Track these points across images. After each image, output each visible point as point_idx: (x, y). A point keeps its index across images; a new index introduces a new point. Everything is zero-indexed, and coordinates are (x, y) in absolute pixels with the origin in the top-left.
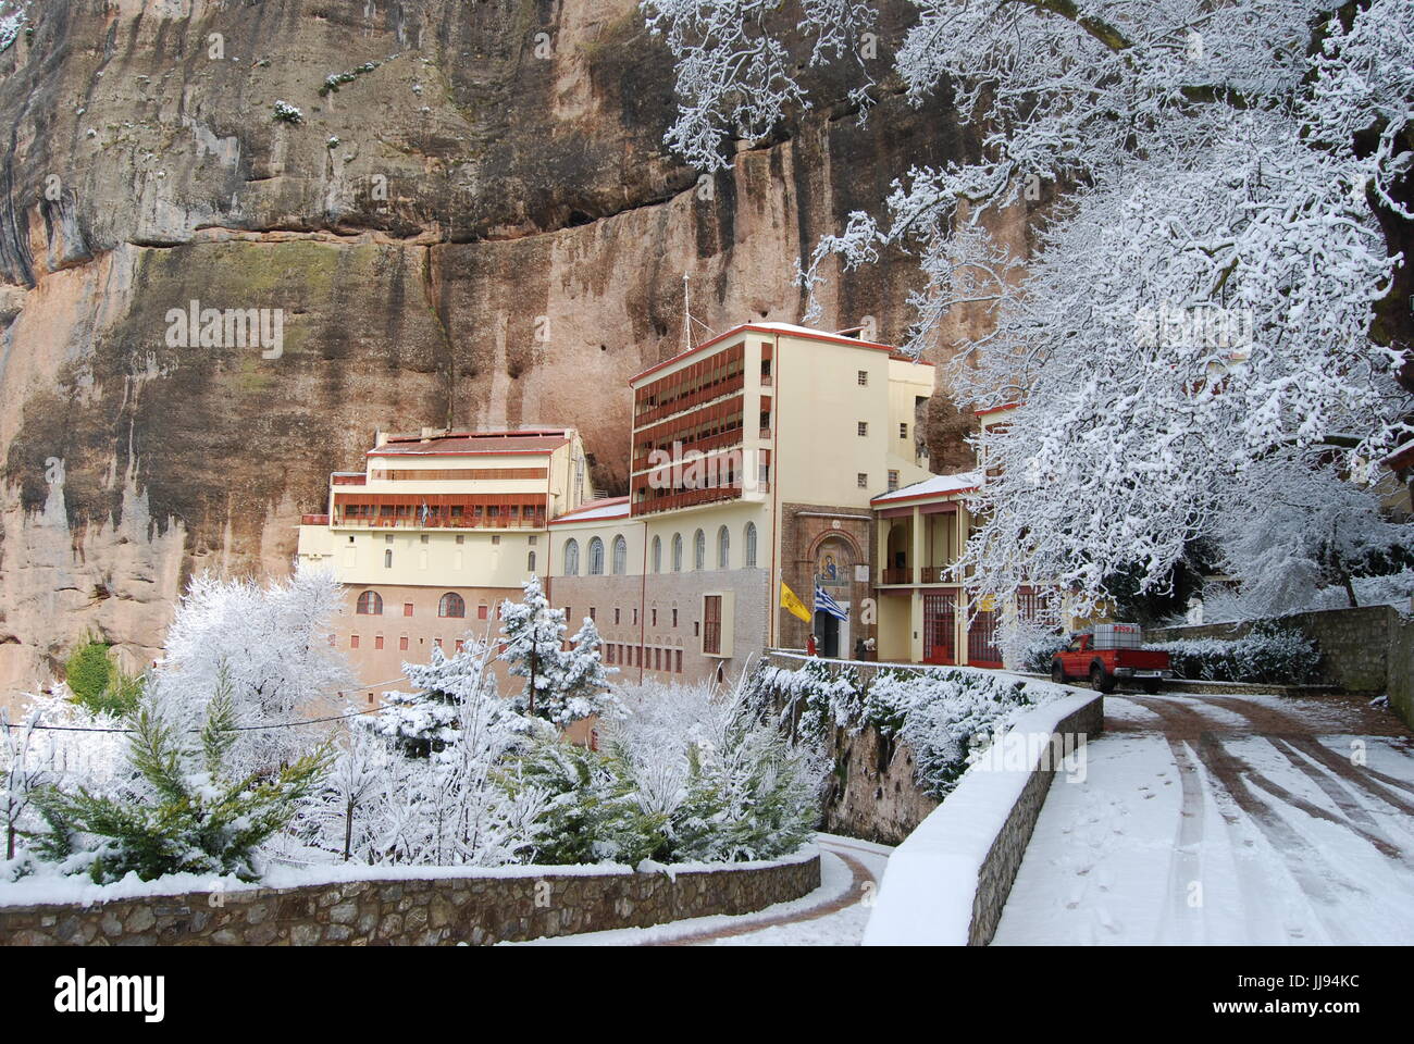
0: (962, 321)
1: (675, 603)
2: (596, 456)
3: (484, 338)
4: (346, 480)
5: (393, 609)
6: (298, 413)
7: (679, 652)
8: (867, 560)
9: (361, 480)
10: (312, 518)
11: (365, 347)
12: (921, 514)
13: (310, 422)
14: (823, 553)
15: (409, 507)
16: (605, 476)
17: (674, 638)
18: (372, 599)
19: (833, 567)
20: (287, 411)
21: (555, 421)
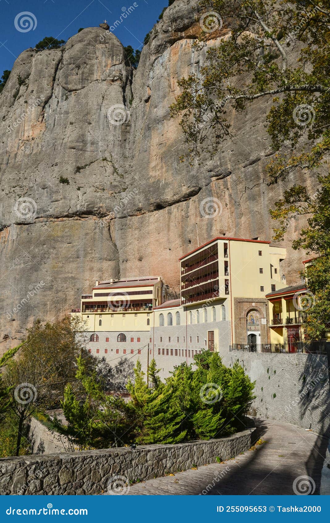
0: (295, 232)
1: (198, 334)
2: (169, 286)
3: (130, 248)
4: (86, 297)
5: (102, 339)
6: (70, 276)
7: (200, 351)
8: (265, 316)
9: (91, 297)
10: (75, 310)
11: (92, 253)
12: (285, 299)
13: (74, 279)
14: (249, 314)
17: (198, 346)
18: (95, 336)
19: (253, 319)
20: (66, 275)
21: (155, 275)
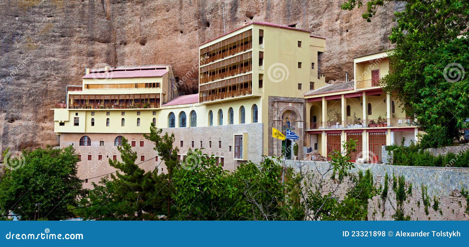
1: (220, 138)
3: (130, 28)
4: (74, 89)
5: (95, 143)
6: (52, 60)
7: (222, 159)
8: (302, 120)
9: (81, 89)
10: (59, 105)
12: (325, 100)
13: (57, 63)
14: (285, 116)
15: (101, 100)
16: (183, 86)
17: (220, 153)
18: (86, 140)
19: (289, 122)
20: (47, 59)
